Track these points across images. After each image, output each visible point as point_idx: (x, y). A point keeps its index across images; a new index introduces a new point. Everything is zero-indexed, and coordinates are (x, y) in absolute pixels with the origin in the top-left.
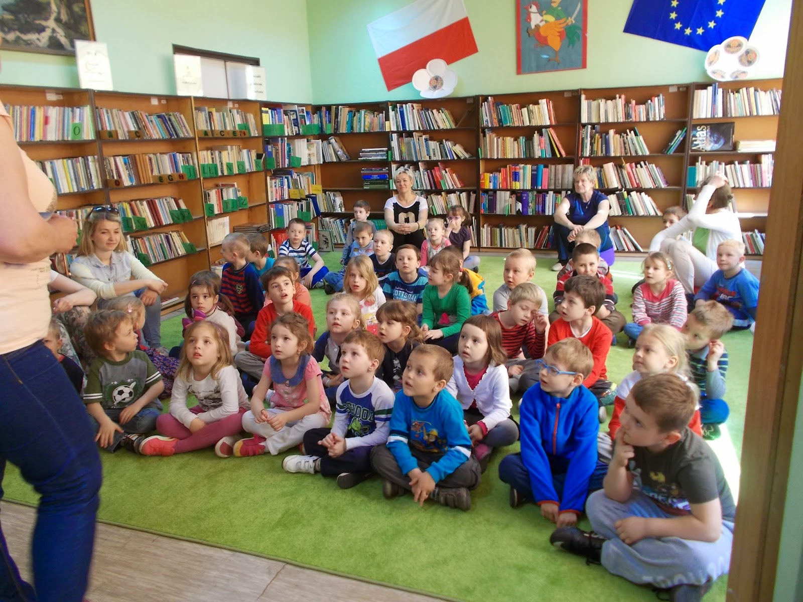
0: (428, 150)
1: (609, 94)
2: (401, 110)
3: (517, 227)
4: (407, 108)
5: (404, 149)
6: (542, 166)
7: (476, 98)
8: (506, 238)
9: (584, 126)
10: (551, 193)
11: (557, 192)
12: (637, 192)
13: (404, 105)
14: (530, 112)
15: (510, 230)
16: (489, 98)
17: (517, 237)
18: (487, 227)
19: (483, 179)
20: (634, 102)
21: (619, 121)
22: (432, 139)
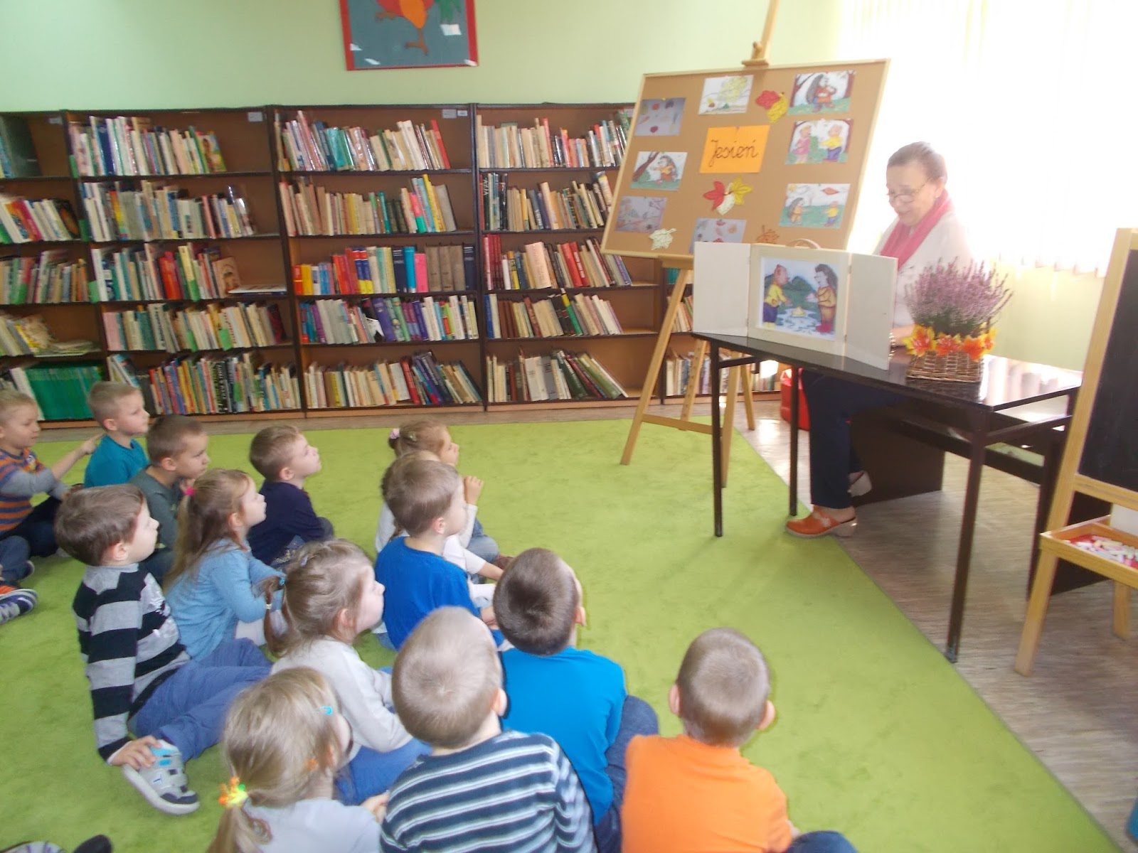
0: (176, 218)
1: (523, 115)
2: (102, 130)
3: (371, 368)
4: (116, 127)
5: (121, 215)
6: (411, 250)
7: (268, 111)
8: (355, 388)
9: (484, 174)
10: (429, 300)
11: (441, 298)
12: (585, 295)
13: (109, 121)
14: (386, 145)
15: (361, 375)
16: (300, 113)
17: (375, 385)
18: (316, 369)
19: (300, 277)
20: (564, 133)
21: (545, 166)
22: (183, 195)
